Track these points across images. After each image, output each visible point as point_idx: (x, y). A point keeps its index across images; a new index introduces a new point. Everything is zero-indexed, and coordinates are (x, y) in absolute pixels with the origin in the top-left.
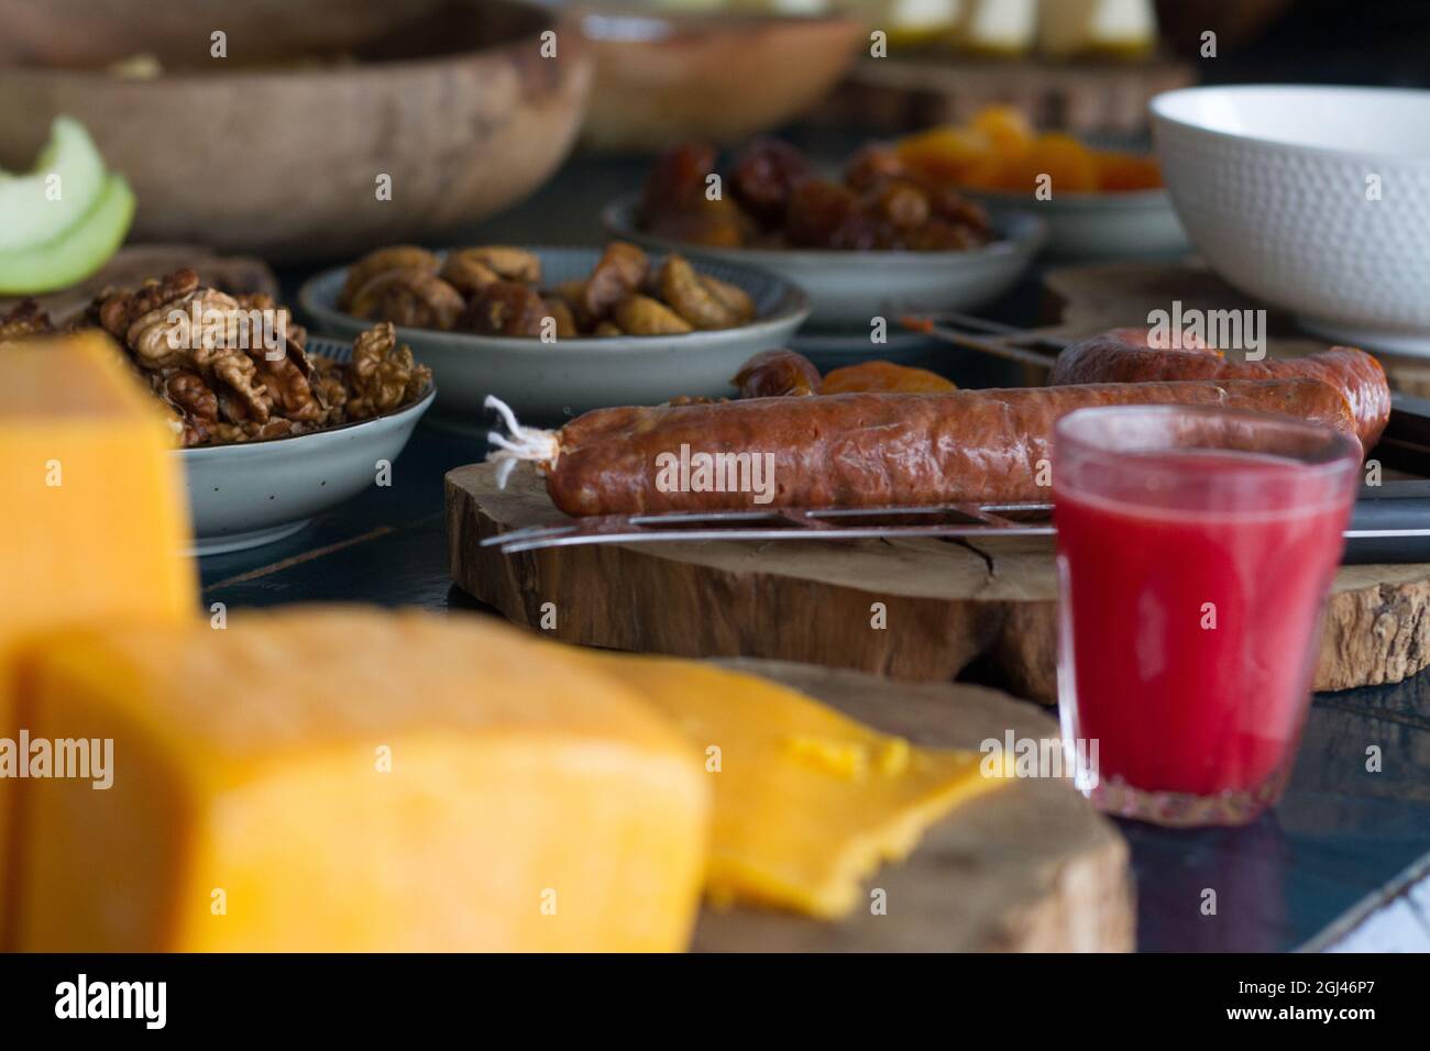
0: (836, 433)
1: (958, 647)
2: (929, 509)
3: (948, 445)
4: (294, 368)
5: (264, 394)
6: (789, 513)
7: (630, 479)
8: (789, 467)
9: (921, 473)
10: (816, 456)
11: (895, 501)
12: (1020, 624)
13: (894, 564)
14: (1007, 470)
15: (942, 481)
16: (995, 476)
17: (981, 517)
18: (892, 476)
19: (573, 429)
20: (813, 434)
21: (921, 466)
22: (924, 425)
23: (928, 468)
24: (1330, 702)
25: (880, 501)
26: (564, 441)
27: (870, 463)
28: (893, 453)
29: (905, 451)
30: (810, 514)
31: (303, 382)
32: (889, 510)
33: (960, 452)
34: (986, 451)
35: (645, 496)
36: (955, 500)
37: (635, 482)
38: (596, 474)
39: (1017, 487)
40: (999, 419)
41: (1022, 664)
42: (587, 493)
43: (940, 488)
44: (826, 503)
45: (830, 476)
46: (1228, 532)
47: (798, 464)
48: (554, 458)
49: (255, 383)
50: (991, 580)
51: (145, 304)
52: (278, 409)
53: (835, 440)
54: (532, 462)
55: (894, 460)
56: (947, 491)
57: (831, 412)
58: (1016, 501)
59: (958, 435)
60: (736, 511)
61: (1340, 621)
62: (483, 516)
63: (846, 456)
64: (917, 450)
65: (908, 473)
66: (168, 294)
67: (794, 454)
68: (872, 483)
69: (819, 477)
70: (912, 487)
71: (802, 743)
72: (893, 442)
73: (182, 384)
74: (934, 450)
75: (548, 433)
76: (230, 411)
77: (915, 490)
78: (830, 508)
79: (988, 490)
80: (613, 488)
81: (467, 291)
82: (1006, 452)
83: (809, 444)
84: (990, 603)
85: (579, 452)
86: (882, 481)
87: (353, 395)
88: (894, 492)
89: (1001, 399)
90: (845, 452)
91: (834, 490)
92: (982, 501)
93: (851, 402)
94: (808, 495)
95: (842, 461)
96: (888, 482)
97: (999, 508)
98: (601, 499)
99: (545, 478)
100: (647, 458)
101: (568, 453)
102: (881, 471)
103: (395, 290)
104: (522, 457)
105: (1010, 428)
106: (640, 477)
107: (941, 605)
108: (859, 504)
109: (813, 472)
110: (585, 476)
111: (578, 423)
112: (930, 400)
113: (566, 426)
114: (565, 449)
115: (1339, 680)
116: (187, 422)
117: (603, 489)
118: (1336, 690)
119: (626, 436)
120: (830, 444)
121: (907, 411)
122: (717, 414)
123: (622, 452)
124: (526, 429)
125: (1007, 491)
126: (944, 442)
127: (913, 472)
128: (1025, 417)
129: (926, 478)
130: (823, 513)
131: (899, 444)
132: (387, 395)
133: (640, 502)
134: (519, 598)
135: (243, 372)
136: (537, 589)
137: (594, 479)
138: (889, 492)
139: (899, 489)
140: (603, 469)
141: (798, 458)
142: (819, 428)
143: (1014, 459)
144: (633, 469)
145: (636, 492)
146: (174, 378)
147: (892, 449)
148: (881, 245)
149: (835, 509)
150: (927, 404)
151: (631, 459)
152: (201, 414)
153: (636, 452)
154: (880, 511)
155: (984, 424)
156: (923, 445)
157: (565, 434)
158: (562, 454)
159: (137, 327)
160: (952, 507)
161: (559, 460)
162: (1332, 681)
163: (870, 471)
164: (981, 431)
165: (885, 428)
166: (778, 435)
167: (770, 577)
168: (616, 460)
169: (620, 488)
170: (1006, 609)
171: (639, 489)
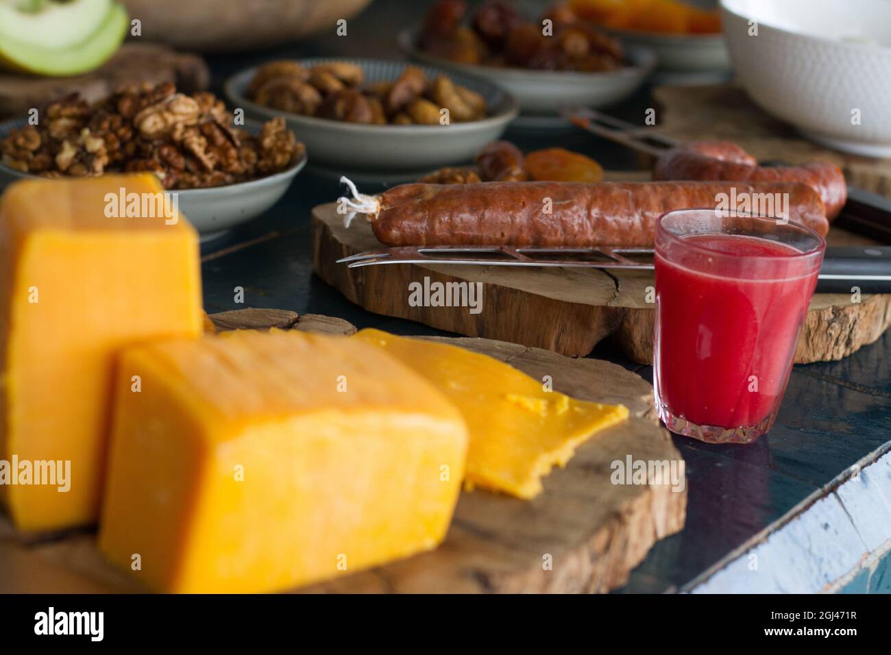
0: (535, 205)
1: (596, 332)
2: (584, 250)
3: (597, 214)
4: (228, 144)
5: (211, 158)
6: (506, 250)
7: (418, 225)
8: (507, 223)
9: (581, 229)
10: (523, 217)
11: (566, 244)
12: (632, 321)
13: (563, 281)
14: (629, 230)
15: (592, 234)
16: (622, 232)
17: (613, 257)
18: (564, 230)
19: (388, 196)
20: (521, 204)
21: (581, 225)
22: (584, 203)
23: (585, 227)
24: (801, 370)
25: (557, 244)
26: (383, 203)
27: (552, 222)
28: (566, 217)
29: (573, 216)
30: (518, 250)
31: (233, 152)
32: (562, 249)
33: (603, 218)
34: (618, 218)
35: (427, 235)
36: (599, 245)
37: (422, 228)
38: (400, 222)
39: (634, 239)
40: (626, 201)
41: (632, 342)
42: (395, 232)
43: (591, 238)
44: (527, 243)
45: (530, 229)
46: (748, 287)
47: (513, 222)
48: (377, 212)
49: (207, 151)
50: (617, 294)
51: (145, 102)
52: (218, 167)
53: (534, 208)
54: (365, 214)
55: (566, 221)
56: (595, 240)
57: (532, 192)
58: (633, 246)
59: (603, 209)
60: (477, 246)
61: (809, 326)
62: (335, 240)
63: (540, 218)
64: (579, 216)
65: (574, 229)
66: (158, 97)
67: (510, 216)
68: (553, 234)
69: (524, 229)
70: (575, 236)
71: (513, 398)
72: (566, 211)
73: (165, 151)
74: (589, 216)
75: (374, 197)
76: (191, 166)
77: (577, 238)
78: (529, 247)
79: (617, 240)
80: (409, 230)
81: (323, 92)
82: (629, 219)
83: (519, 211)
84: (616, 308)
85: (391, 210)
86: (559, 233)
87: (260, 158)
88: (565, 239)
89: (627, 188)
90: (539, 216)
91: (532, 236)
92: (614, 246)
93: (544, 187)
94: (517, 238)
95: (537, 221)
96: (562, 233)
97: (623, 251)
98: (402, 236)
99: (371, 223)
100: (429, 214)
101: (385, 209)
102: (559, 227)
103: (282, 90)
104: (360, 211)
105: (632, 205)
106: (424, 225)
107: (589, 308)
108: (546, 244)
109: (521, 226)
110: (394, 223)
111: (391, 192)
112: (588, 187)
113: (384, 194)
114: (383, 207)
115: (807, 357)
116: (168, 172)
117: (404, 231)
118: (805, 363)
119: (418, 201)
120: (531, 211)
121: (575, 194)
122: (468, 190)
123: (415, 211)
124: (362, 195)
125: (628, 241)
126: (595, 212)
127: (576, 228)
128: (641, 199)
129: (584, 233)
130: (525, 250)
131: (570, 213)
132: (280, 159)
133: (424, 239)
134: (353, 287)
135: (200, 145)
136: (364, 283)
137: (399, 226)
138: (562, 239)
139: (568, 237)
140: (404, 220)
141: (513, 217)
142: (525, 202)
143: (633, 224)
144: (421, 220)
145: (422, 233)
146: (160, 147)
147: (565, 215)
148: (560, 68)
149: (531, 248)
150: (586, 190)
151: (420, 215)
152: (175, 168)
153: (423, 210)
154: (557, 250)
155: (618, 203)
156: (583, 213)
157: (384, 199)
158: (382, 210)
159: (140, 116)
160: (597, 249)
161: (380, 214)
162: (802, 358)
163: (552, 226)
164: (616, 207)
165: (562, 203)
166: (502, 204)
167: (495, 286)
168: (412, 215)
169: (413, 231)
170: (625, 312)
171: (424, 232)
